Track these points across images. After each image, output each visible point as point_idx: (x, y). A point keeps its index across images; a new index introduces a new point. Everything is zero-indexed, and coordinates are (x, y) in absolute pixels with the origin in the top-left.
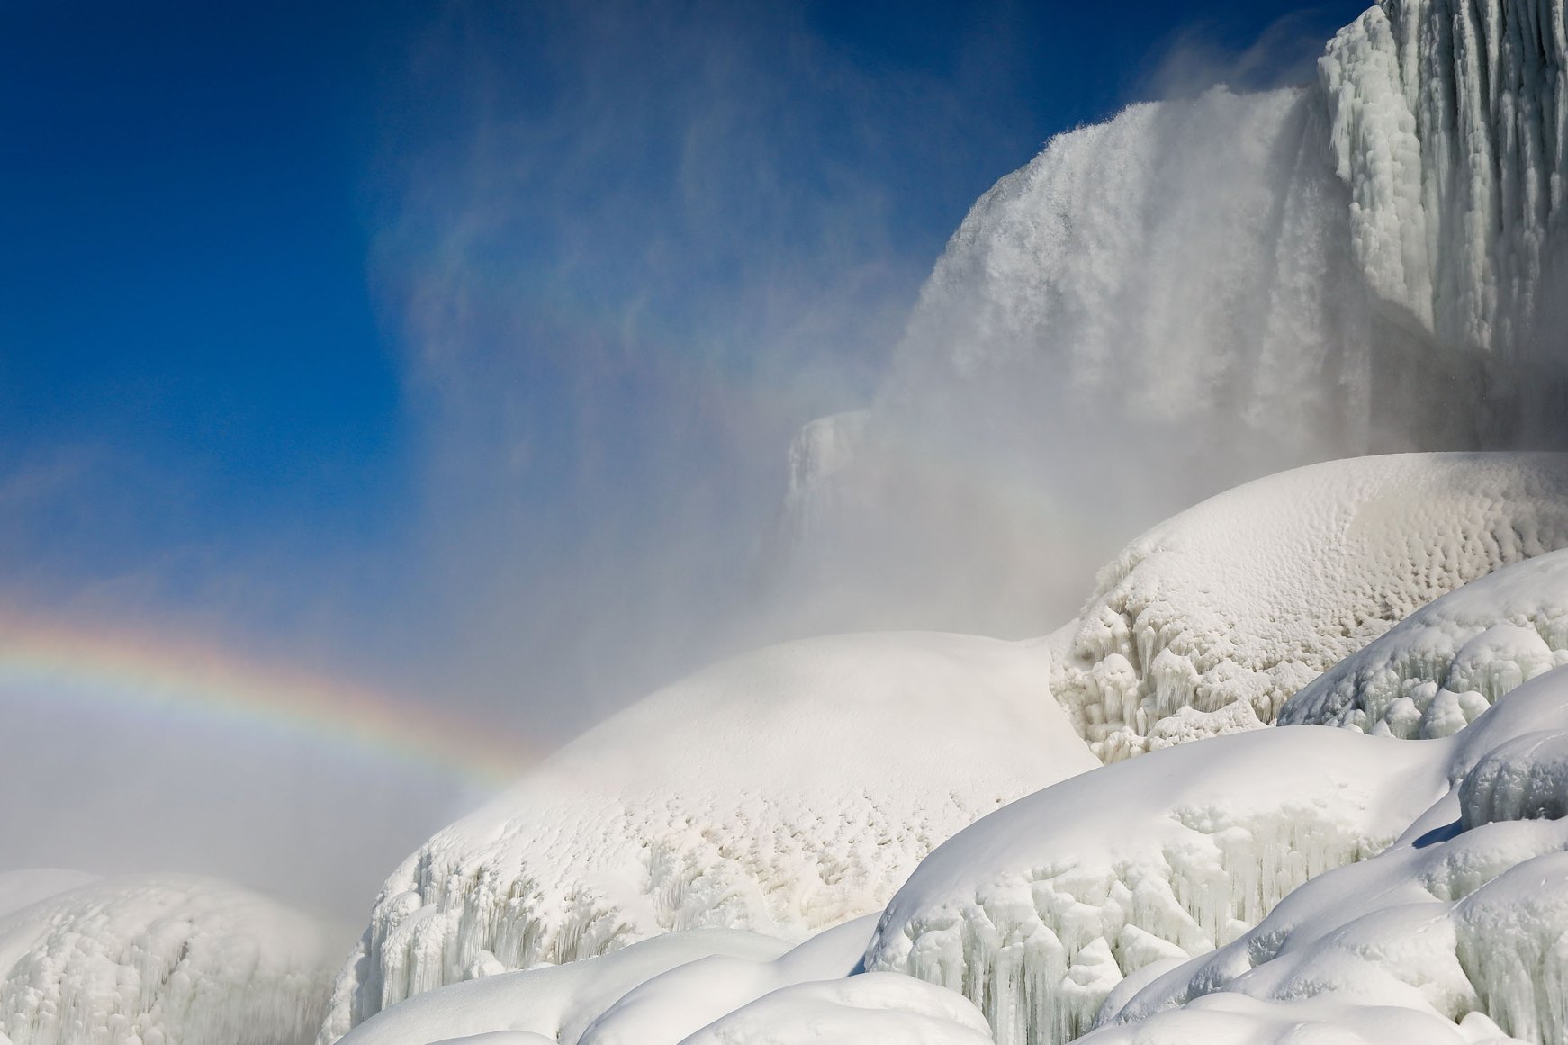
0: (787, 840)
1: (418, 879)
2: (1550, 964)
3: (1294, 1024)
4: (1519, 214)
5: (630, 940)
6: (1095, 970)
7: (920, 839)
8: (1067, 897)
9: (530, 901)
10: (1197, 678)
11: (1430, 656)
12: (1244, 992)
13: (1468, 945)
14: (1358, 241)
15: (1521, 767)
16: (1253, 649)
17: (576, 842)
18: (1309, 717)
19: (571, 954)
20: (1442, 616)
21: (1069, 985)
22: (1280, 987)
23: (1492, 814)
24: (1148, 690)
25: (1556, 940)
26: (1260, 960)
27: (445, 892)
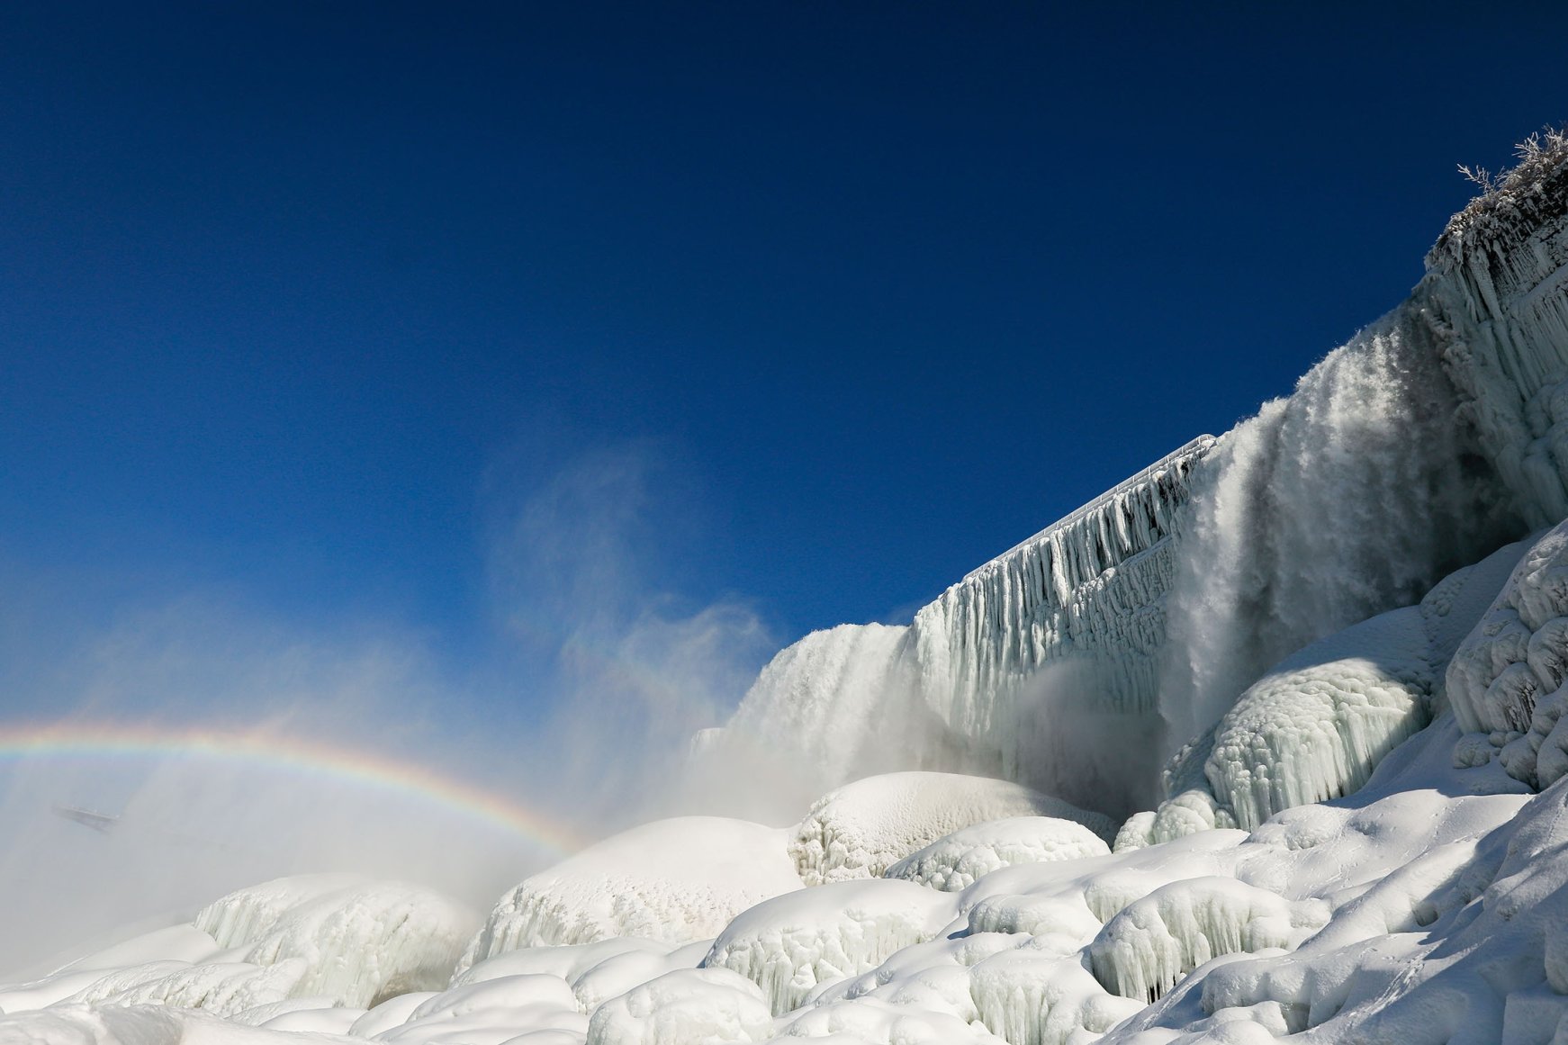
0: (673, 901)
1: (515, 898)
2: (1012, 1001)
3: (901, 1016)
4: (986, 685)
5: (602, 938)
6: (805, 978)
7: (728, 909)
8: (797, 943)
9: (562, 915)
10: (847, 854)
11: (950, 856)
12: (876, 997)
13: (976, 988)
14: (923, 687)
15: (997, 909)
16: (871, 846)
17: (585, 891)
18: (898, 876)
19: (575, 941)
20: (956, 840)
21: (794, 983)
22: (892, 997)
23: (983, 929)
24: (827, 856)
25: (1014, 990)
26: (881, 983)
27: (526, 906)
